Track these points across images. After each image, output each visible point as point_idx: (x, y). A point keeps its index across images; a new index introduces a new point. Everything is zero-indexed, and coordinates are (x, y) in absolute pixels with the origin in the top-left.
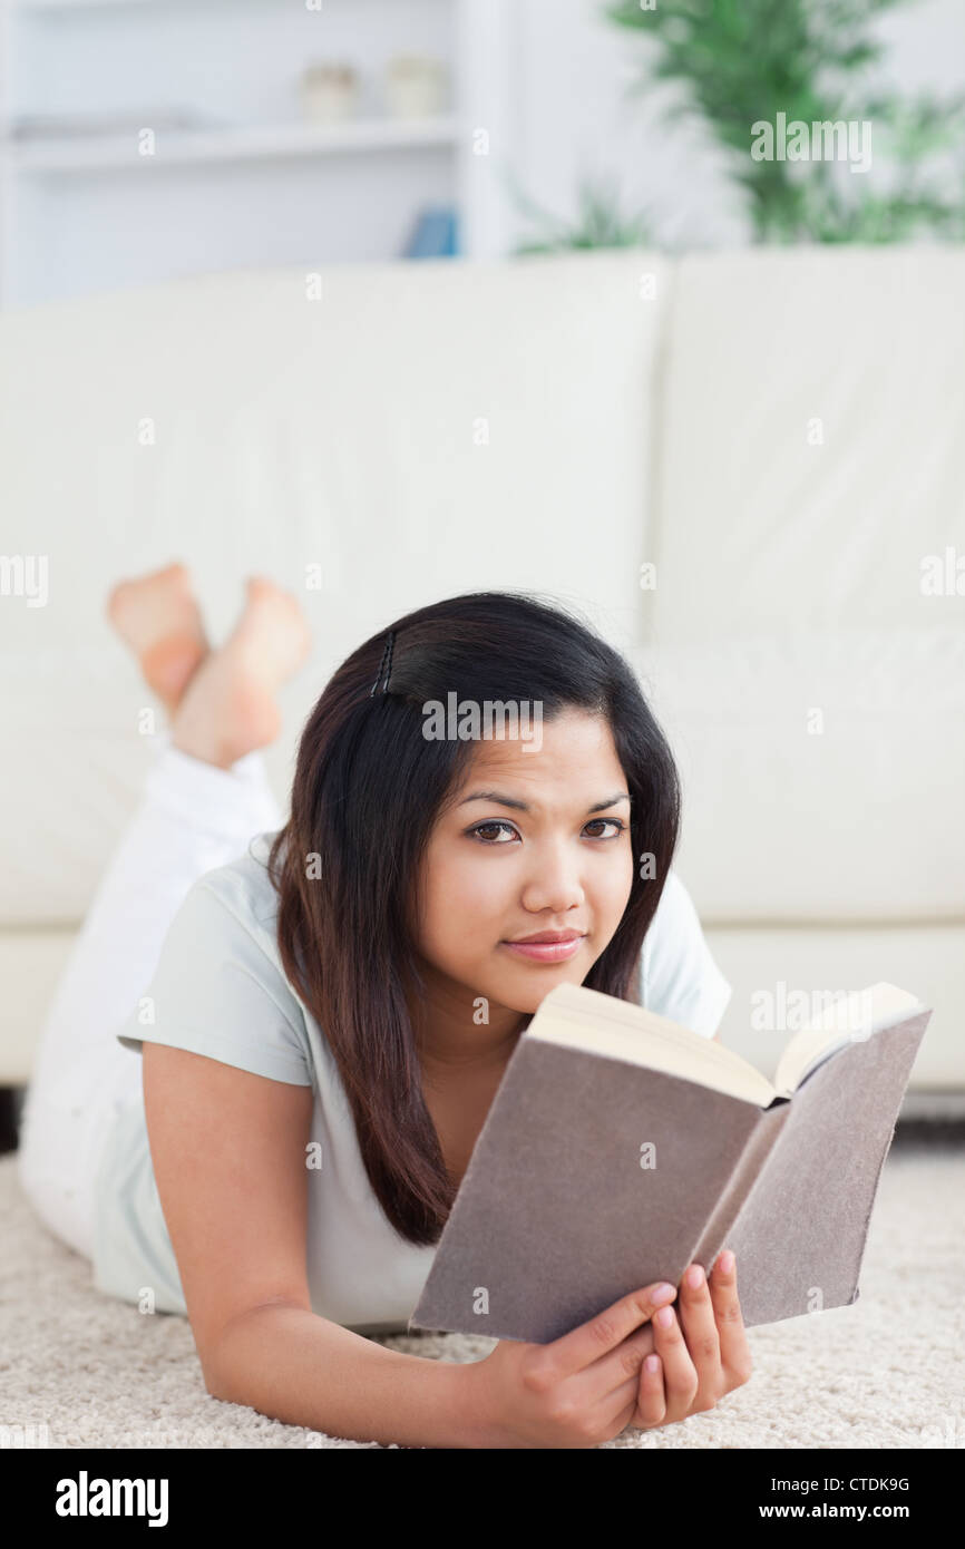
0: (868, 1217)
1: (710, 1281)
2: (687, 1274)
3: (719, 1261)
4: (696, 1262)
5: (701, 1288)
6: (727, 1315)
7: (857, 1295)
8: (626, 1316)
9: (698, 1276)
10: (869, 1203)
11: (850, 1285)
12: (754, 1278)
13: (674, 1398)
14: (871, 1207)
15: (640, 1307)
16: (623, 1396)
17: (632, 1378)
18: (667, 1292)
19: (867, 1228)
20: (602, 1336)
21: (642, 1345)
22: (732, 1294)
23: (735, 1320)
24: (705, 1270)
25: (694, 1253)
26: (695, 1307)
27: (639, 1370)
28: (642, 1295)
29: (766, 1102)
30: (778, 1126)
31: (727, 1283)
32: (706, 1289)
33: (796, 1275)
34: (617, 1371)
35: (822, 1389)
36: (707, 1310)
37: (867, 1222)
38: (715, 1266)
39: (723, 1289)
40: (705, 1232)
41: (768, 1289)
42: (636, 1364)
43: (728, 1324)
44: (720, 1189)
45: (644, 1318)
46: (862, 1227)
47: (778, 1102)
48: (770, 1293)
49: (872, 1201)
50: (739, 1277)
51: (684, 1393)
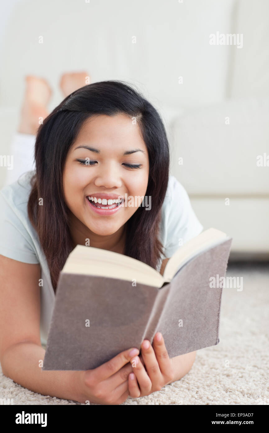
0: (219, 314)
1: (153, 345)
2: (143, 344)
3: (156, 337)
4: (147, 339)
5: (149, 348)
6: (162, 356)
7: (219, 341)
8: (119, 362)
9: (147, 345)
10: (218, 309)
11: (215, 338)
12: (174, 340)
13: (142, 389)
14: (219, 310)
15: (125, 357)
16: (122, 388)
17: (124, 382)
19: (219, 317)
20: (111, 368)
21: (128, 370)
22: (163, 348)
23: (165, 358)
24: (150, 341)
25: (144, 337)
26: (147, 355)
27: (128, 378)
28: (125, 353)
29: (160, 285)
30: (167, 292)
31: (160, 344)
32: (151, 348)
33: (192, 337)
34: (119, 379)
36: (152, 356)
37: (218, 315)
38: (154, 340)
39: (159, 347)
40: (146, 331)
41: (181, 343)
42: (126, 376)
43: (163, 360)
44: (148, 317)
45: (127, 361)
46: (217, 317)
47: (165, 284)
48: (182, 344)
49: (220, 308)
51: (146, 387)
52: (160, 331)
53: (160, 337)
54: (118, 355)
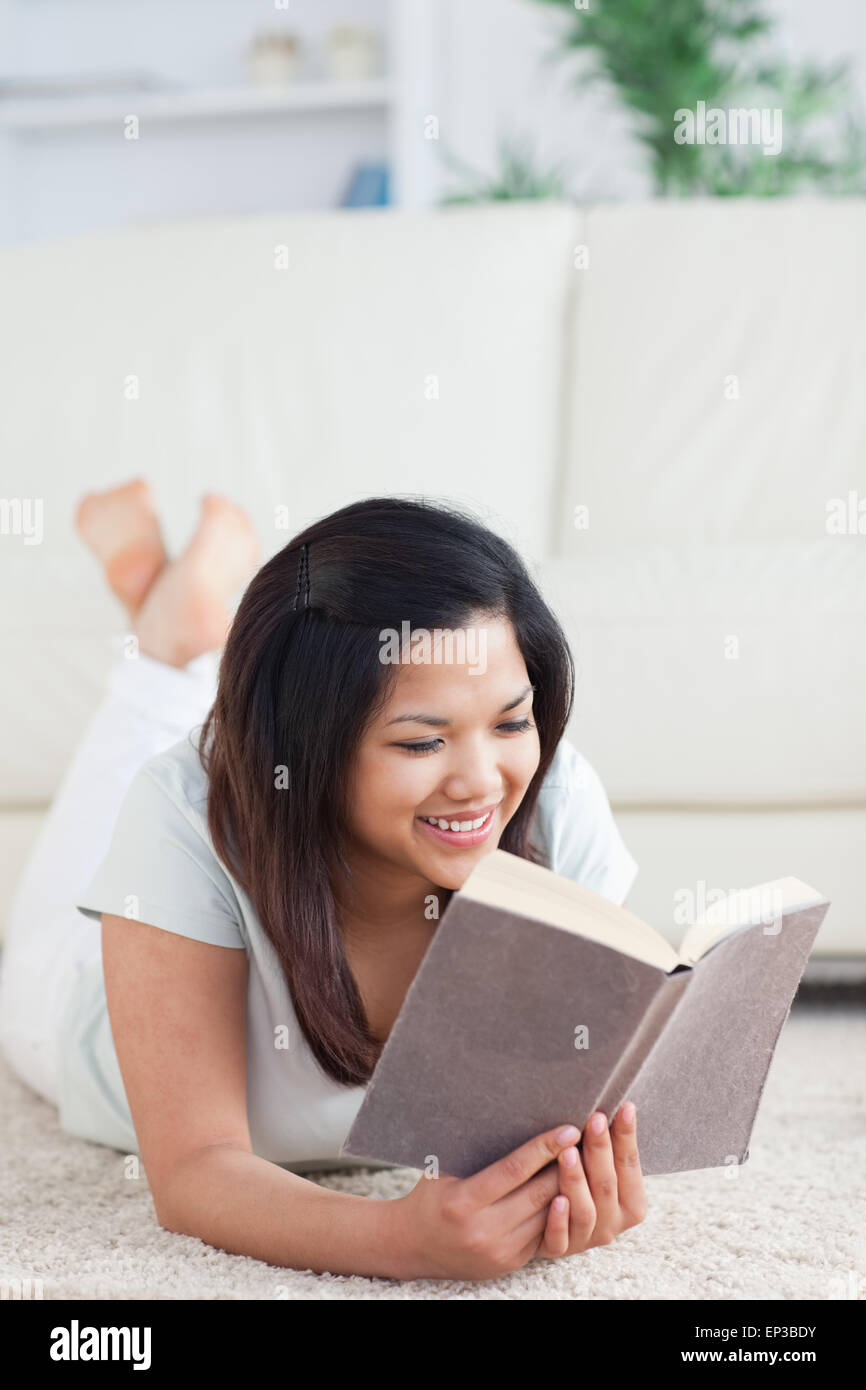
0: (762, 1087)
1: (612, 1129)
2: (591, 1120)
3: (621, 1111)
4: (600, 1110)
5: (603, 1133)
6: (627, 1160)
7: (747, 1157)
8: (534, 1156)
9: (601, 1123)
10: (763, 1074)
11: (741, 1147)
12: (653, 1132)
14: (764, 1079)
15: (547, 1146)
16: (530, 1229)
18: (572, 1134)
19: (759, 1096)
20: (514, 1172)
21: (548, 1184)
22: (632, 1142)
23: (633, 1166)
24: (608, 1118)
25: (598, 1101)
26: (596, 1151)
28: (549, 1136)
29: (670, 968)
30: (680, 991)
31: (627, 1131)
32: (607, 1135)
33: (692, 1133)
35: (711, 1225)
36: (607, 1155)
37: (760, 1091)
38: (617, 1115)
39: (624, 1137)
40: (610, 1082)
41: (666, 1144)
43: (627, 1169)
44: (624, 1045)
45: (551, 1156)
46: (757, 1096)
47: (681, 969)
48: (667, 1147)
49: (766, 1073)
50: (639, 1129)
51: (584, 1225)
52: (632, 1100)
53: (631, 1110)
54: (532, 1142)
